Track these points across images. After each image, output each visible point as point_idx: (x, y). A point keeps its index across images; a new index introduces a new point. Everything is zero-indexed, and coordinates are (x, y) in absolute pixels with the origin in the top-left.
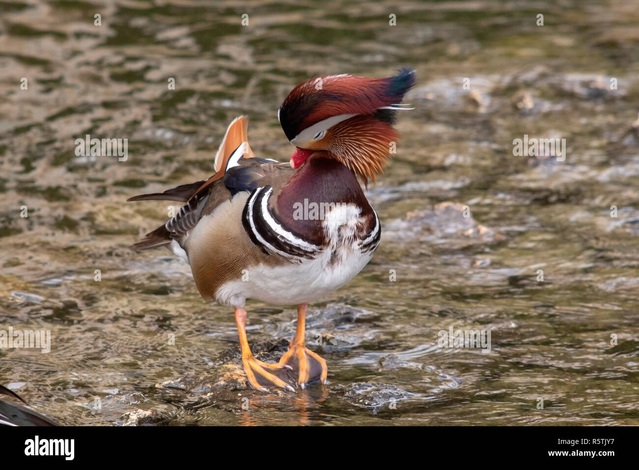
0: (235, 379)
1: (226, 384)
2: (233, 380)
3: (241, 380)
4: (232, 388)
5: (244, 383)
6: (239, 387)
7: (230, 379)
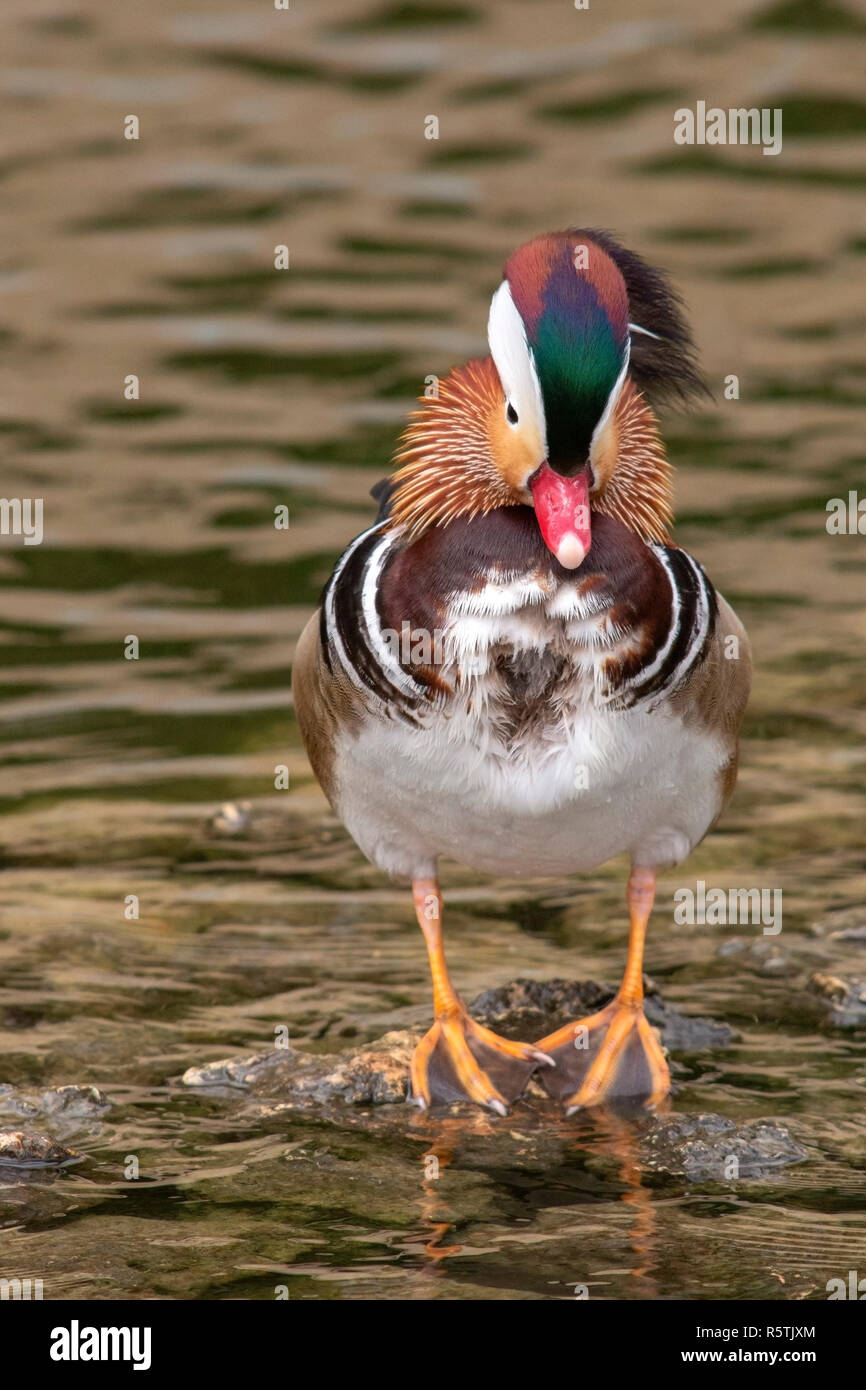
0: (376, 1071)
1: (346, 1082)
2: (371, 1074)
3: (392, 1076)
4: (358, 1096)
5: (400, 1084)
6: (380, 1094)
7: (361, 1072)
